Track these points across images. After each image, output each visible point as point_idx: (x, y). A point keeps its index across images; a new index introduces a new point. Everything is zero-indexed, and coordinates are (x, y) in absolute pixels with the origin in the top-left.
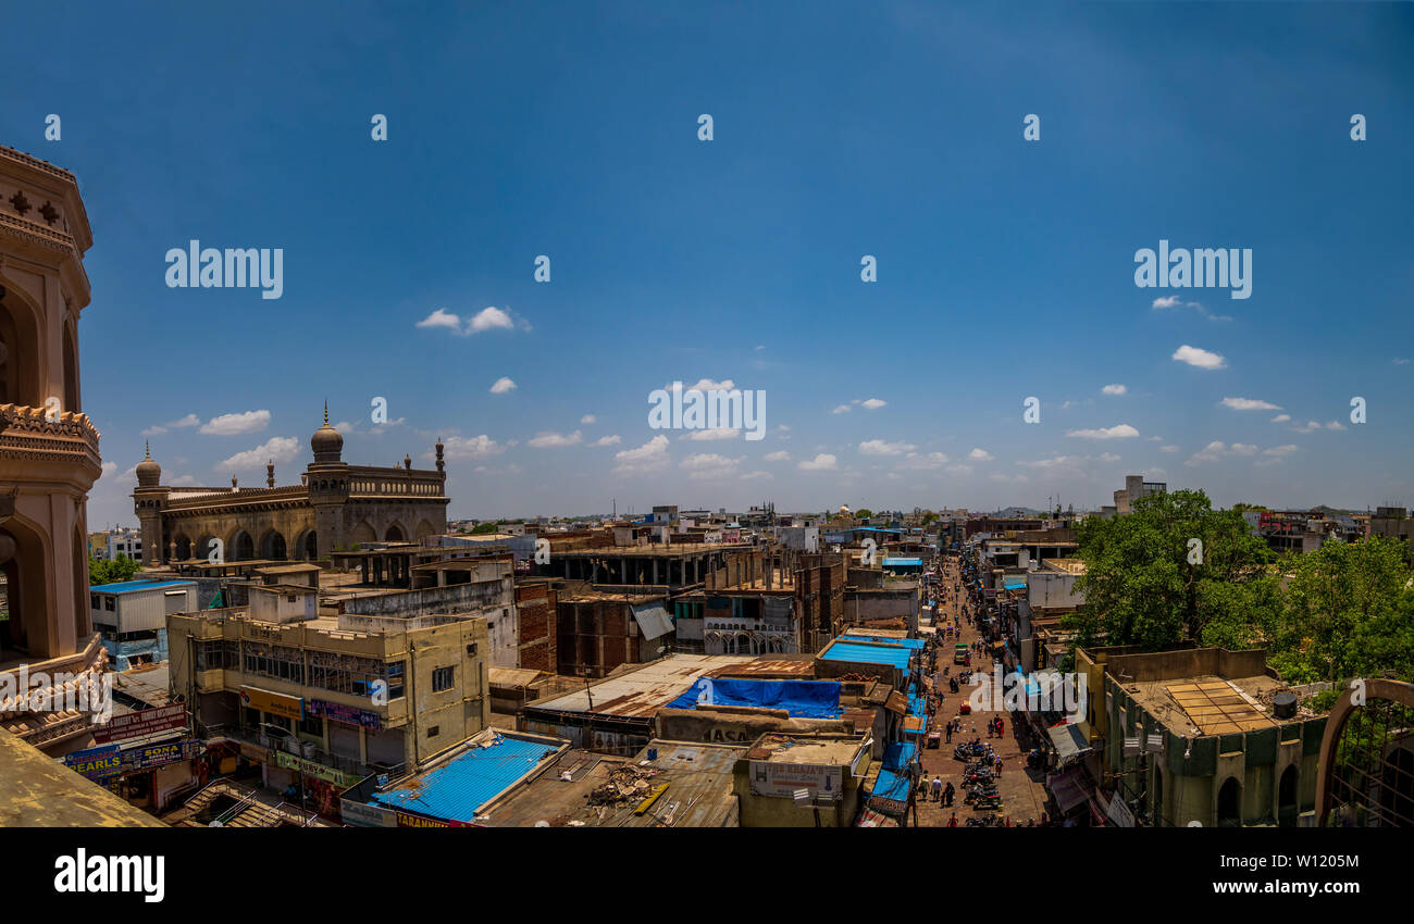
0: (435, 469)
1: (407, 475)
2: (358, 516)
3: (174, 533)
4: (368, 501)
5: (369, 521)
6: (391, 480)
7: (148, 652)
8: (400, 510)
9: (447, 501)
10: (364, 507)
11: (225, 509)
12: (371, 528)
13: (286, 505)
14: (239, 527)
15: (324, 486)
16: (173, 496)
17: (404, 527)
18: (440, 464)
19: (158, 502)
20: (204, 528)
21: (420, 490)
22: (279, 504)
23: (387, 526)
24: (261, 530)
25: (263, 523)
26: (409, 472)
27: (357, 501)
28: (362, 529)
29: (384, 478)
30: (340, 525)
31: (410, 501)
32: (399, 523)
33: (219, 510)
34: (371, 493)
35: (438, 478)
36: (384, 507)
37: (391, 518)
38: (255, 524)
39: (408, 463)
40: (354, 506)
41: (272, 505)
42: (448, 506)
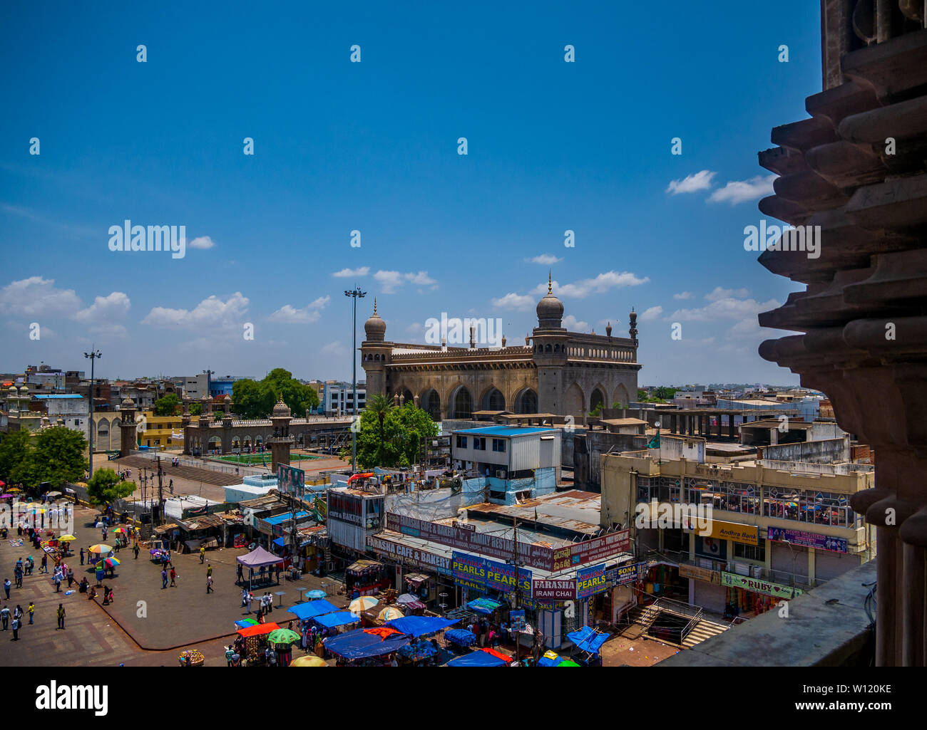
0: (629, 337)
1: (608, 342)
2: (571, 378)
3: (396, 386)
4: (579, 364)
5: (579, 383)
6: (596, 346)
7: (528, 489)
8: (602, 374)
9: (638, 368)
10: (575, 368)
11: (449, 366)
12: (580, 390)
13: (508, 365)
14: (460, 383)
15: (549, 349)
16: (396, 351)
17: (605, 391)
18: (633, 332)
19: (383, 356)
20: (426, 383)
21: (618, 357)
22: (501, 364)
23: (592, 388)
24: (482, 387)
25: (484, 381)
26: (610, 339)
27: (571, 364)
28: (573, 390)
29: (591, 344)
30: (559, 386)
31: (610, 366)
32: (601, 386)
33: (442, 366)
34: (580, 357)
35: (631, 345)
36: (591, 370)
37: (596, 381)
38: (476, 381)
39: (609, 330)
40: (568, 369)
41: (494, 365)
42: (639, 372)
